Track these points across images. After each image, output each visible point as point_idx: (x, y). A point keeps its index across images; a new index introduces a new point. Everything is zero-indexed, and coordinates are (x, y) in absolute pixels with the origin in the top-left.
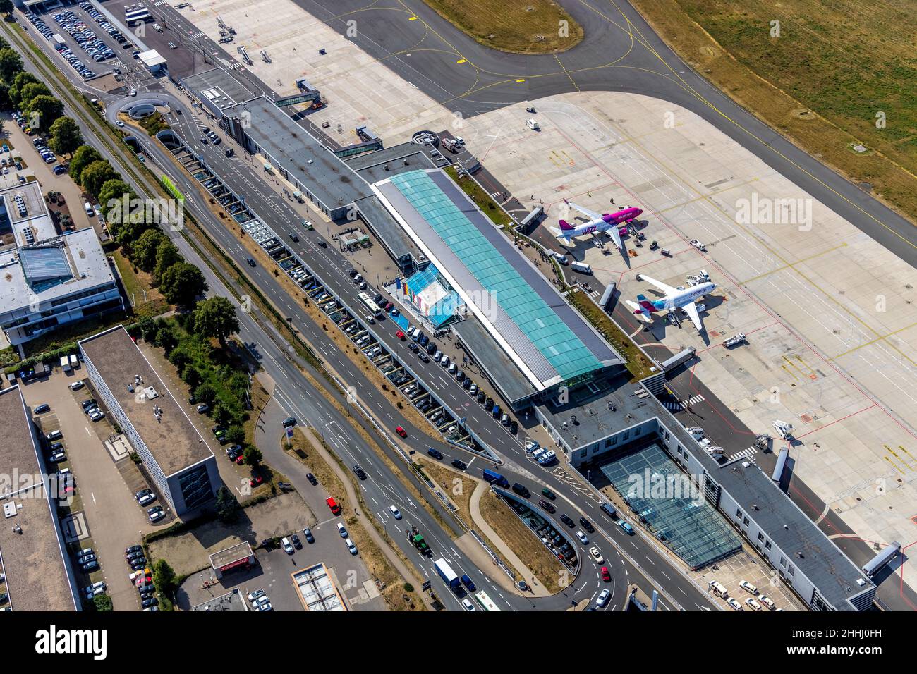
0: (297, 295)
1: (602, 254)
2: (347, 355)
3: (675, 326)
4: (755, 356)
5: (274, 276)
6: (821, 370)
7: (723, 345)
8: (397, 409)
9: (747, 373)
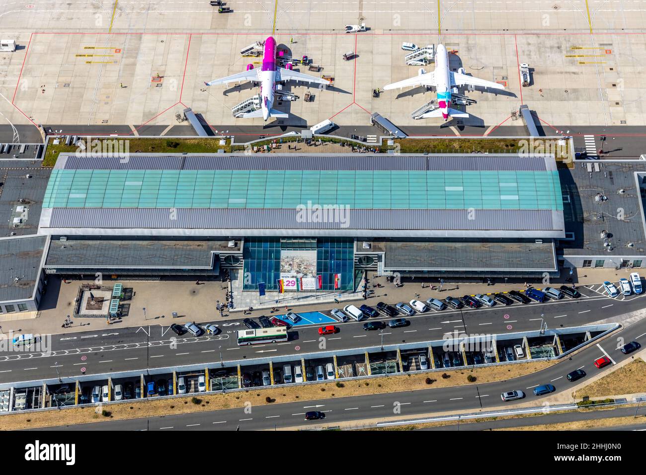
0: (173, 407)
1: (309, 103)
2: (336, 396)
3: (470, 104)
4: (554, 73)
5: (108, 419)
6: (602, 43)
7: (524, 86)
8: (473, 384)
9: (575, 91)
